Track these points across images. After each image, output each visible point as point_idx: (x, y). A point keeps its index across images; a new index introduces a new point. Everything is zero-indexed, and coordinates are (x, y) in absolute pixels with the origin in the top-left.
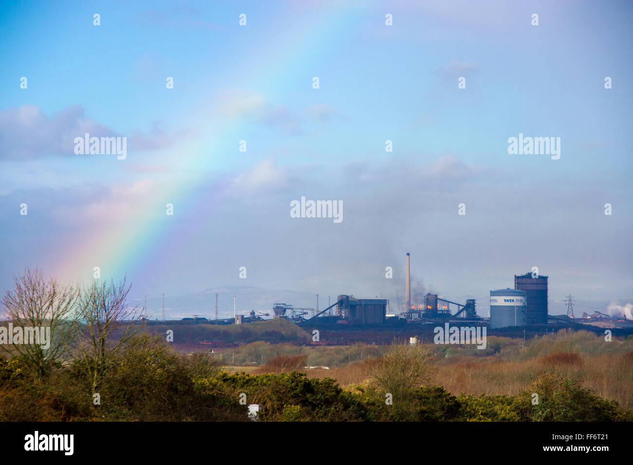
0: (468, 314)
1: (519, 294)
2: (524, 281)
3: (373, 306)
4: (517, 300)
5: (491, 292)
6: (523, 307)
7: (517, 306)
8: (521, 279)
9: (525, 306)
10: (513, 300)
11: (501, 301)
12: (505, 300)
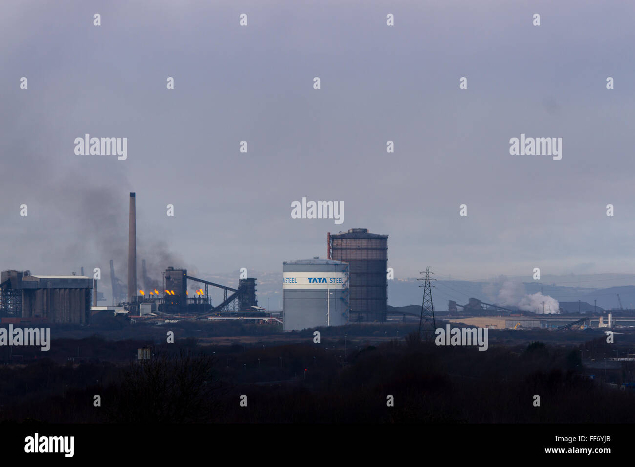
0: (243, 305)
1: (336, 268)
2: (345, 243)
3: (67, 290)
4: (332, 280)
5: (285, 263)
6: (343, 291)
7: (331, 291)
8: (340, 241)
9: (346, 289)
10: (324, 279)
11: (301, 281)
12: (310, 279)
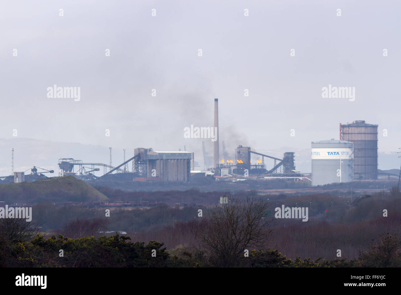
0: (286, 169)
1: (345, 146)
2: (351, 130)
3: (176, 160)
4: (342, 153)
5: (312, 143)
6: (350, 160)
7: (342, 160)
8: (347, 128)
9: (352, 159)
10: (338, 153)
11: (323, 154)
12: (329, 153)
